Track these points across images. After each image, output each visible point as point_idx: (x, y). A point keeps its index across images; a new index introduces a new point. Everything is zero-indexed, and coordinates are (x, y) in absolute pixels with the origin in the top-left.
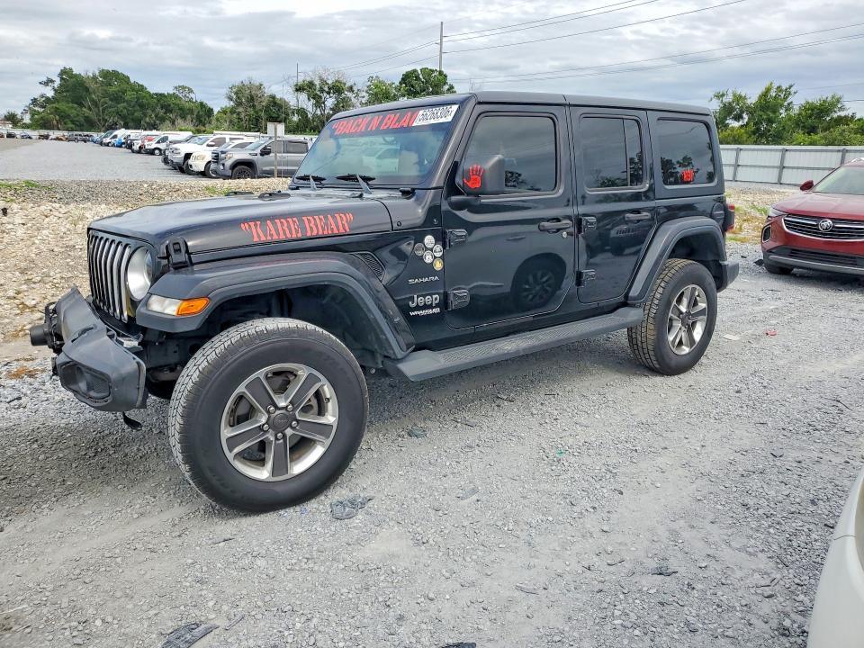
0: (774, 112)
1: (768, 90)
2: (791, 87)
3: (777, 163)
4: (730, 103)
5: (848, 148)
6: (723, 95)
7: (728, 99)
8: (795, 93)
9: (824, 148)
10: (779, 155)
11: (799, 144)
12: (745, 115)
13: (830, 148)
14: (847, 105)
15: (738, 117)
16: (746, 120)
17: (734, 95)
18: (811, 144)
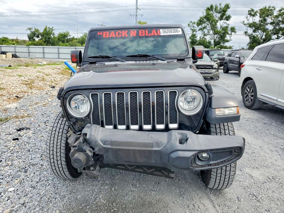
0: (50, 35)
1: (46, 28)
2: (53, 28)
3: (57, 52)
4: (34, 32)
5: (77, 47)
6: (31, 29)
7: (33, 30)
8: (55, 30)
9: (70, 47)
10: (57, 49)
11: (63, 46)
12: (40, 36)
13: (72, 47)
14: (71, 34)
15: (38, 37)
16: (41, 38)
17: (35, 29)
18: (66, 46)
